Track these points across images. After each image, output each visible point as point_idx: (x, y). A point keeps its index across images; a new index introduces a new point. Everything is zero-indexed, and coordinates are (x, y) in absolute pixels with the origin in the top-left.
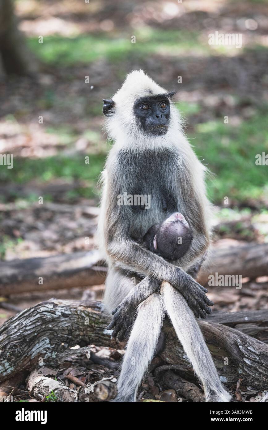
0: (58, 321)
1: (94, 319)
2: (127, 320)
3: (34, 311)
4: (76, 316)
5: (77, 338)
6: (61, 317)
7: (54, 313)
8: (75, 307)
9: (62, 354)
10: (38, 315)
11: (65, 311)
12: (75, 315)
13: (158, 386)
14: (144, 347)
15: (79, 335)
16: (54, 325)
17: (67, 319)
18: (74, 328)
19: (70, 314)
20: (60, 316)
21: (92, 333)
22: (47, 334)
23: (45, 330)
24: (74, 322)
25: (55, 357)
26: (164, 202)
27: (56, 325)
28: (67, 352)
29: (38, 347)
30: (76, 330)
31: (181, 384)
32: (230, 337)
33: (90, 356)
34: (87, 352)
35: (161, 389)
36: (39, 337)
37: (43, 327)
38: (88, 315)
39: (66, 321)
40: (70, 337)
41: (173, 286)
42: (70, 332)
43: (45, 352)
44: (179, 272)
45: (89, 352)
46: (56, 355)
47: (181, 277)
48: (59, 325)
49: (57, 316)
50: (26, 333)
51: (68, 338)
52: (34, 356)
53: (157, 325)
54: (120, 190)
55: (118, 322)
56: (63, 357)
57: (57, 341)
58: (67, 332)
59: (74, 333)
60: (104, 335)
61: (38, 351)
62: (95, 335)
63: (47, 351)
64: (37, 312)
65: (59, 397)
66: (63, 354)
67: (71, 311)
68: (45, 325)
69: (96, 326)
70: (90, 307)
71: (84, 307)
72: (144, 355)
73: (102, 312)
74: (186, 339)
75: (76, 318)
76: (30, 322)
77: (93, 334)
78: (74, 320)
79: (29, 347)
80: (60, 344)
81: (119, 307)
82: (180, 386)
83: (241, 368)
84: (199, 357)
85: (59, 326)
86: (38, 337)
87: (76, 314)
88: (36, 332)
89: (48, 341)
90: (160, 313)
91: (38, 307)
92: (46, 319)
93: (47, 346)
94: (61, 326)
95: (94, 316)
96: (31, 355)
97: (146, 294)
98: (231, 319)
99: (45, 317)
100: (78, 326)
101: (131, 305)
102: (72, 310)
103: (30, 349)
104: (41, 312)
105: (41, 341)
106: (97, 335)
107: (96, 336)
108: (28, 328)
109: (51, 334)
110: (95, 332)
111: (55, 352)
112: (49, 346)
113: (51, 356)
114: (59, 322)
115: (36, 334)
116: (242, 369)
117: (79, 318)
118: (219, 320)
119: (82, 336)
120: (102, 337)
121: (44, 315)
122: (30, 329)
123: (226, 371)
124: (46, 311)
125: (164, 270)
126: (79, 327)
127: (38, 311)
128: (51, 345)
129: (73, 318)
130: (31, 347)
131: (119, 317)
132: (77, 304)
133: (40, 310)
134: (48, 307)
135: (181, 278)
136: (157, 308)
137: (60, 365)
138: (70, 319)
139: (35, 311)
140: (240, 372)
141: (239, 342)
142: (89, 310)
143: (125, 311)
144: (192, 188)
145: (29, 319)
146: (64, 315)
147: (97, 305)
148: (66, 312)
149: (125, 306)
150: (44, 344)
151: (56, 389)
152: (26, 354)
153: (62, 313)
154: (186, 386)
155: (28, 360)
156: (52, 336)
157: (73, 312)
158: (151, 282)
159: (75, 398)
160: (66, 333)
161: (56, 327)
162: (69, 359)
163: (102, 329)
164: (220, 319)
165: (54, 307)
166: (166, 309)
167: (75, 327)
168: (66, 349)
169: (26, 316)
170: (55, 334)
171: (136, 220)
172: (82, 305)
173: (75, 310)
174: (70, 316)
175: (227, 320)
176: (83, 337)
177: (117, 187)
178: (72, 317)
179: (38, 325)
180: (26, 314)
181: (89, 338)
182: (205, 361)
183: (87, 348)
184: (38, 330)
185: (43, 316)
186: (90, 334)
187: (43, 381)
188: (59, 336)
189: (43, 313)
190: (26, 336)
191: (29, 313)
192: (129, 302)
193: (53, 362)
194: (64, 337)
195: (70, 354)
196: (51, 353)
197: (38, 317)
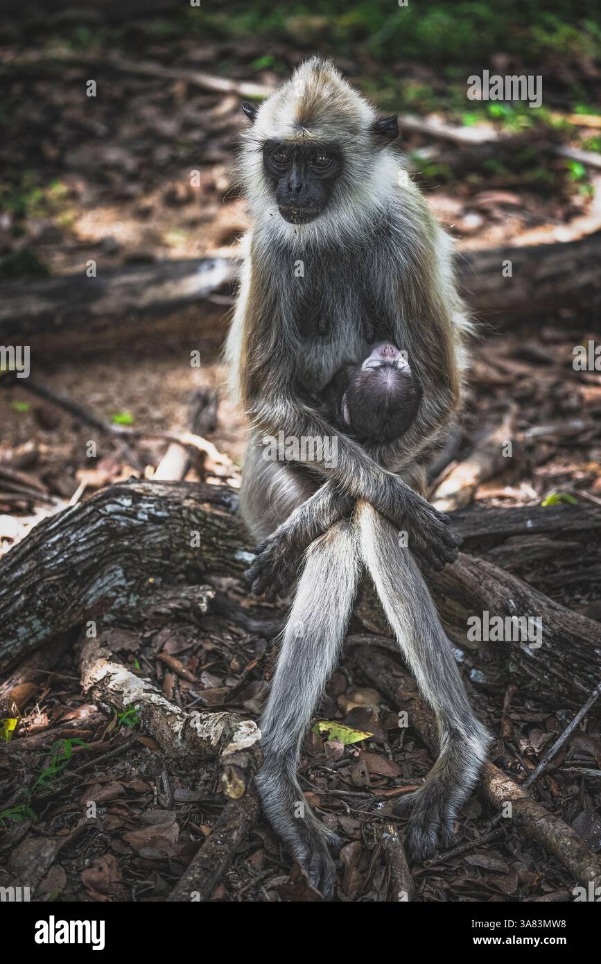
0: (142, 532)
1: (215, 529)
2: (284, 569)
3: (92, 512)
4: (179, 522)
5: (180, 564)
6: (148, 524)
7: (134, 516)
8: (177, 499)
9: (150, 598)
10: (101, 522)
11: (157, 510)
12: (178, 518)
13: (344, 674)
14: (318, 645)
15: (185, 558)
16: (133, 541)
17: (160, 527)
18: (174, 546)
19: (166, 518)
20: (145, 521)
21: (210, 554)
22: (119, 560)
23: (116, 552)
24: (175, 534)
25: (134, 604)
26: (370, 326)
27: (139, 541)
28: (159, 595)
29: (101, 585)
30: (178, 550)
31: (392, 679)
32: (494, 592)
33: (206, 608)
34: (201, 599)
35: (350, 679)
36: (103, 565)
37: (112, 545)
38: (203, 519)
39: (159, 530)
40: (166, 562)
41: (381, 514)
42: (167, 553)
43: (114, 594)
44: (393, 487)
45: (205, 600)
46: (138, 601)
47: (396, 494)
48: (144, 540)
49: (140, 523)
50: (76, 560)
51: (161, 565)
52: (93, 603)
53: (346, 592)
54: (275, 299)
55: (265, 571)
56: (152, 605)
57: (140, 571)
58: (160, 554)
59: (174, 555)
60: (236, 561)
61: (100, 593)
62: (216, 559)
63: (118, 592)
64: (98, 515)
65: (144, 721)
66: (152, 600)
67: (169, 511)
68: (116, 543)
69: (220, 542)
70: (207, 501)
71: (195, 500)
72: (318, 664)
73: (233, 513)
74: (404, 624)
75: (180, 525)
76: (84, 537)
77: (213, 556)
78: (175, 529)
79: (82, 587)
80: (147, 579)
81: (269, 542)
82: (388, 683)
83: (514, 662)
84: (428, 662)
85: (145, 543)
86: (100, 564)
87: (179, 516)
88: (97, 557)
89: (120, 573)
90: (352, 569)
91: (100, 503)
92: (118, 530)
93: (118, 583)
94: (148, 543)
95: (217, 522)
96: (86, 602)
97: (326, 522)
98: (497, 525)
99: (114, 526)
100: (183, 540)
101: (294, 541)
102: (170, 507)
103: (84, 590)
104: (107, 513)
105: (106, 572)
106: (221, 559)
107: (219, 561)
108: (80, 549)
109: (126, 559)
110: (217, 553)
111: (135, 596)
112: (123, 582)
113: (128, 603)
114: (145, 534)
115: (96, 560)
116: (516, 664)
117: (185, 525)
118: (472, 527)
119: (190, 560)
120: (232, 563)
121: (114, 520)
122: (84, 551)
123: (484, 657)
124: (117, 513)
125: (364, 479)
126: (184, 543)
127: (100, 513)
128: (128, 580)
129: (174, 526)
130: (87, 586)
131: (269, 563)
132: (181, 493)
133: (106, 510)
134: (122, 503)
135: (397, 500)
136: (347, 558)
137: (146, 619)
138: (167, 528)
139: (96, 513)
140: (512, 669)
141: (512, 607)
142: (206, 507)
143: (280, 554)
144: (425, 300)
145: (83, 530)
146: (153, 519)
147: (223, 498)
148: (159, 514)
149: (280, 544)
150: (113, 579)
151: (138, 701)
152: (76, 601)
153: (150, 515)
154: (401, 686)
155: (80, 610)
156: (129, 563)
157: (172, 513)
158: (335, 497)
159: (177, 733)
160: (158, 555)
161: (137, 544)
162: (164, 610)
163: (234, 550)
164: (476, 524)
165: (134, 502)
166: (364, 559)
167: (177, 544)
168: (157, 588)
169: (76, 523)
170: (136, 559)
171: (308, 353)
172: (192, 495)
173: (176, 508)
174: (167, 522)
175: (490, 527)
176: (193, 562)
177: (269, 294)
178: (171, 523)
179: (102, 543)
180: (76, 519)
181: (205, 564)
182: (442, 669)
183: (201, 588)
184: (100, 552)
185: (111, 524)
186: (207, 557)
187: (111, 679)
188: (144, 561)
189: (112, 517)
190: (76, 565)
191: (83, 515)
192: (290, 538)
193: (131, 614)
194: (154, 562)
195: (165, 599)
196: (128, 596)
197: (102, 526)
